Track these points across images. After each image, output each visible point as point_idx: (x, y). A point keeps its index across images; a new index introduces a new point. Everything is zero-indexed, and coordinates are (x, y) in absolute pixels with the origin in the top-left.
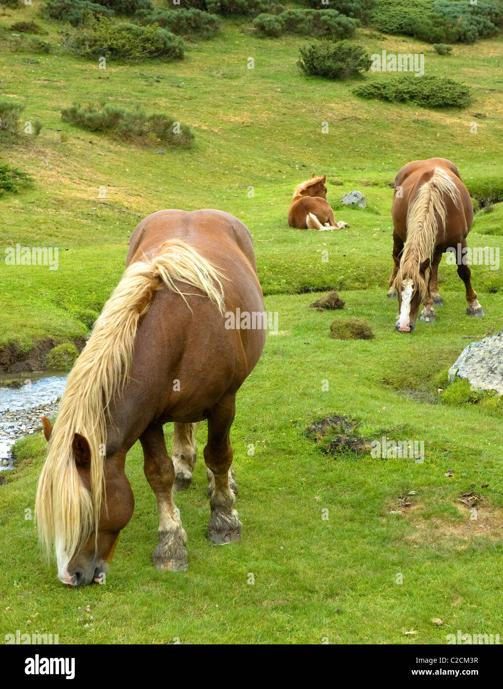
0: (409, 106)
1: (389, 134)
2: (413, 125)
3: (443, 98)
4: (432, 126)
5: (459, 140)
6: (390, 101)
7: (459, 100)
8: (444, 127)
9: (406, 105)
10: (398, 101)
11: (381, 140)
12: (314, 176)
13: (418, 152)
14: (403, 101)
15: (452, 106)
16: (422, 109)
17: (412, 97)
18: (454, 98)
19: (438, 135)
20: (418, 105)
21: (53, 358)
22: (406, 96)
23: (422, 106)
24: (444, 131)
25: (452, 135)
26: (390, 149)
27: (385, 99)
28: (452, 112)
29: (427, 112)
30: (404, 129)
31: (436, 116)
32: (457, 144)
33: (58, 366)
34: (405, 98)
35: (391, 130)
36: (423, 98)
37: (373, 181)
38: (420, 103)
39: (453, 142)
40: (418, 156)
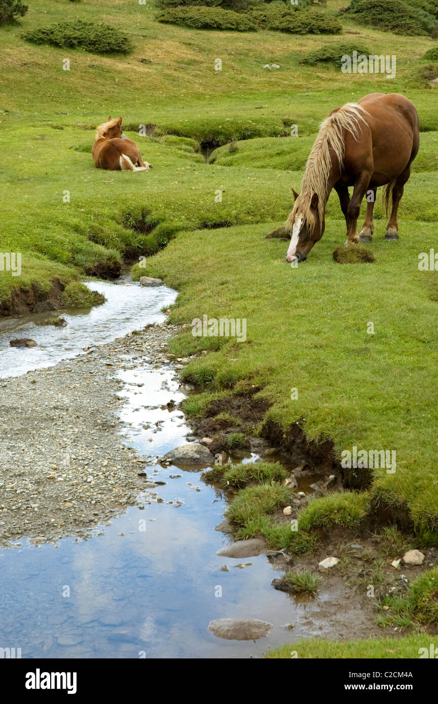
0: (78, 51)
1: (71, 79)
2: (91, 70)
3: (109, 43)
4: (108, 72)
5: (137, 85)
6: (60, 47)
7: (123, 46)
8: (120, 72)
9: (76, 51)
10: (67, 46)
11: (66, 85)
12: (110, 118)
13: (106, 96)
14: (72, 46)
15: (118, 51)
16: (91, 55)
17: (80, 43)
18: (119, 43)
19: (117, 80)
20: (86, 50)
21: (70, 296)
22: (75, 42)
23: (90, 51)
24: (121, 76)
25: (130, 80)
26: (78, 94)
27: (55, 44)
28: (118, 58)
29: (96, 57)
30: (83, 74)
31: (107, 61)
32: (136, 89)
33: (76, 304)
34: (74, 44)
35: (72, 76)
36: (90, 44)
37: (90, 125)
38: (88, 49)
39: (132, 87)
40: (106, 100)
